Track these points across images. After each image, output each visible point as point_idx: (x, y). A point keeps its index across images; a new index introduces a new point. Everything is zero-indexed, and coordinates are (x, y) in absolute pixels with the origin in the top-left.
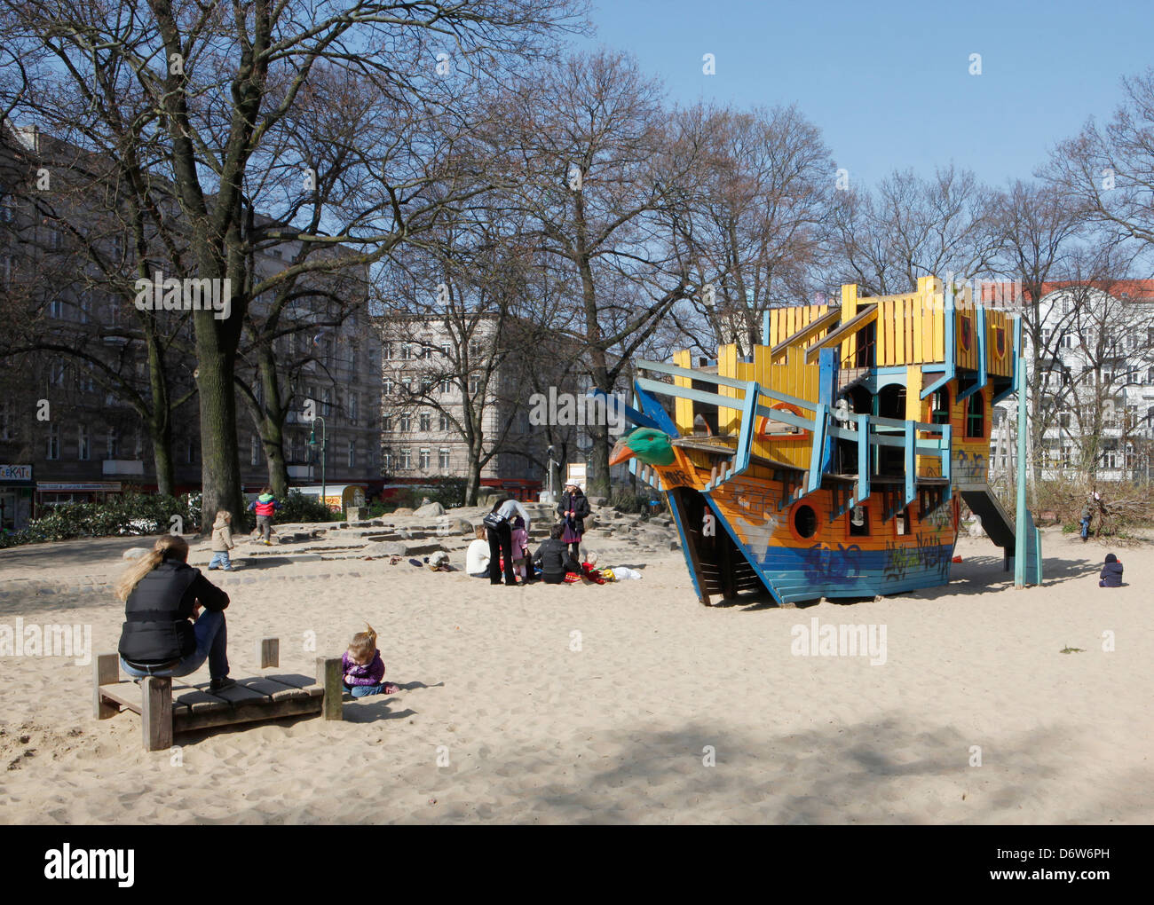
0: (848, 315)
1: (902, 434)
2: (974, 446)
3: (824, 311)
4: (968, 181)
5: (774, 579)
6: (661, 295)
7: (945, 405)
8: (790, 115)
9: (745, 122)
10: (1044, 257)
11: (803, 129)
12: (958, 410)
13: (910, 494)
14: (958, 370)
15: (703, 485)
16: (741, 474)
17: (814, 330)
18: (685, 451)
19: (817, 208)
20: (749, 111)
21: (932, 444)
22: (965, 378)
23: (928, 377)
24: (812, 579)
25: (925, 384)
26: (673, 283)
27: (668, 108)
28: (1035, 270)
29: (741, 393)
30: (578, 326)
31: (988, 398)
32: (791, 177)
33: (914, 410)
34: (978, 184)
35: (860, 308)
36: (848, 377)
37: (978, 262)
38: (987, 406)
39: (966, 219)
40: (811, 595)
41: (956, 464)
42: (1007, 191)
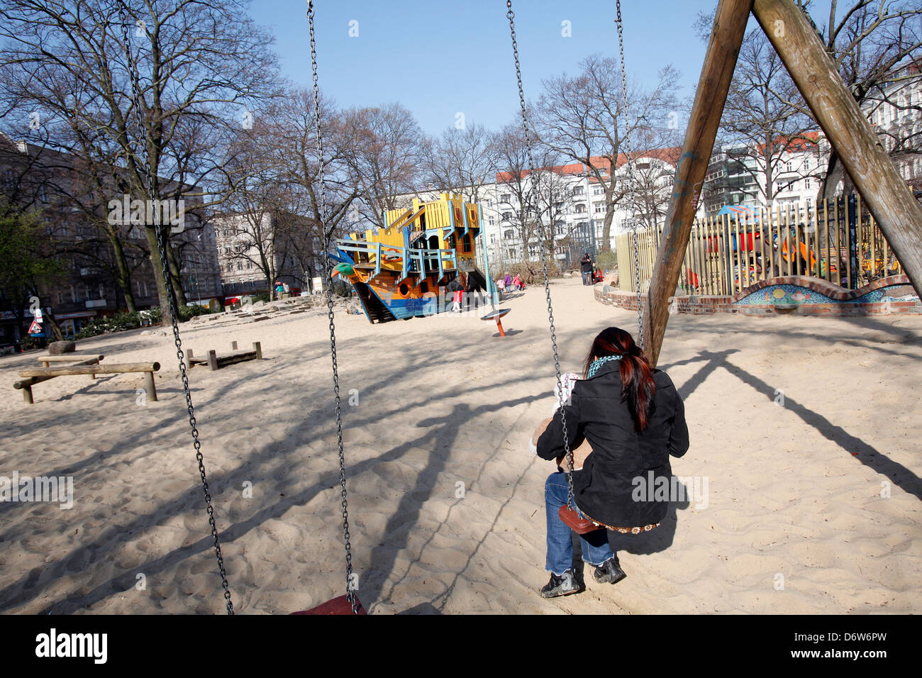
0: (416, 210)
1: (436, 254)
2: (468, 255)
3: (406, 210)
4: (482, 129)
5: (395, 311)
6: (347, 196)
7: (454, 241)
8: (397, 107)
9: (376, 112)
10: (520, 160)
11: (403, 112)
12: (459, 243)
13: (441, 276)
14: (456, 228)
15: (365, 280)
16: (378, 275)
17: (402, 218)
18: (357, 269)
19: (414, 149)
20: (378, 107)
21: (448, 256)
22: (460, 230)
23: (446, 232)
24: (409, 310)
25: (445, 234)
26: (351, 191)
27: (339, 112)
28: (517, 166)
29: (375, 247)
30: (310, 215)
31: (471, 236)
32: (400, 135)
33: (442, 244)
34: (486, 130)
35: (420, 207)
36: (415, 235)
37: (489, 166)
38: (472, 239)
39: (482, 147)
40: (409, 315)
41: (460, 263)
42: (501, 132)
